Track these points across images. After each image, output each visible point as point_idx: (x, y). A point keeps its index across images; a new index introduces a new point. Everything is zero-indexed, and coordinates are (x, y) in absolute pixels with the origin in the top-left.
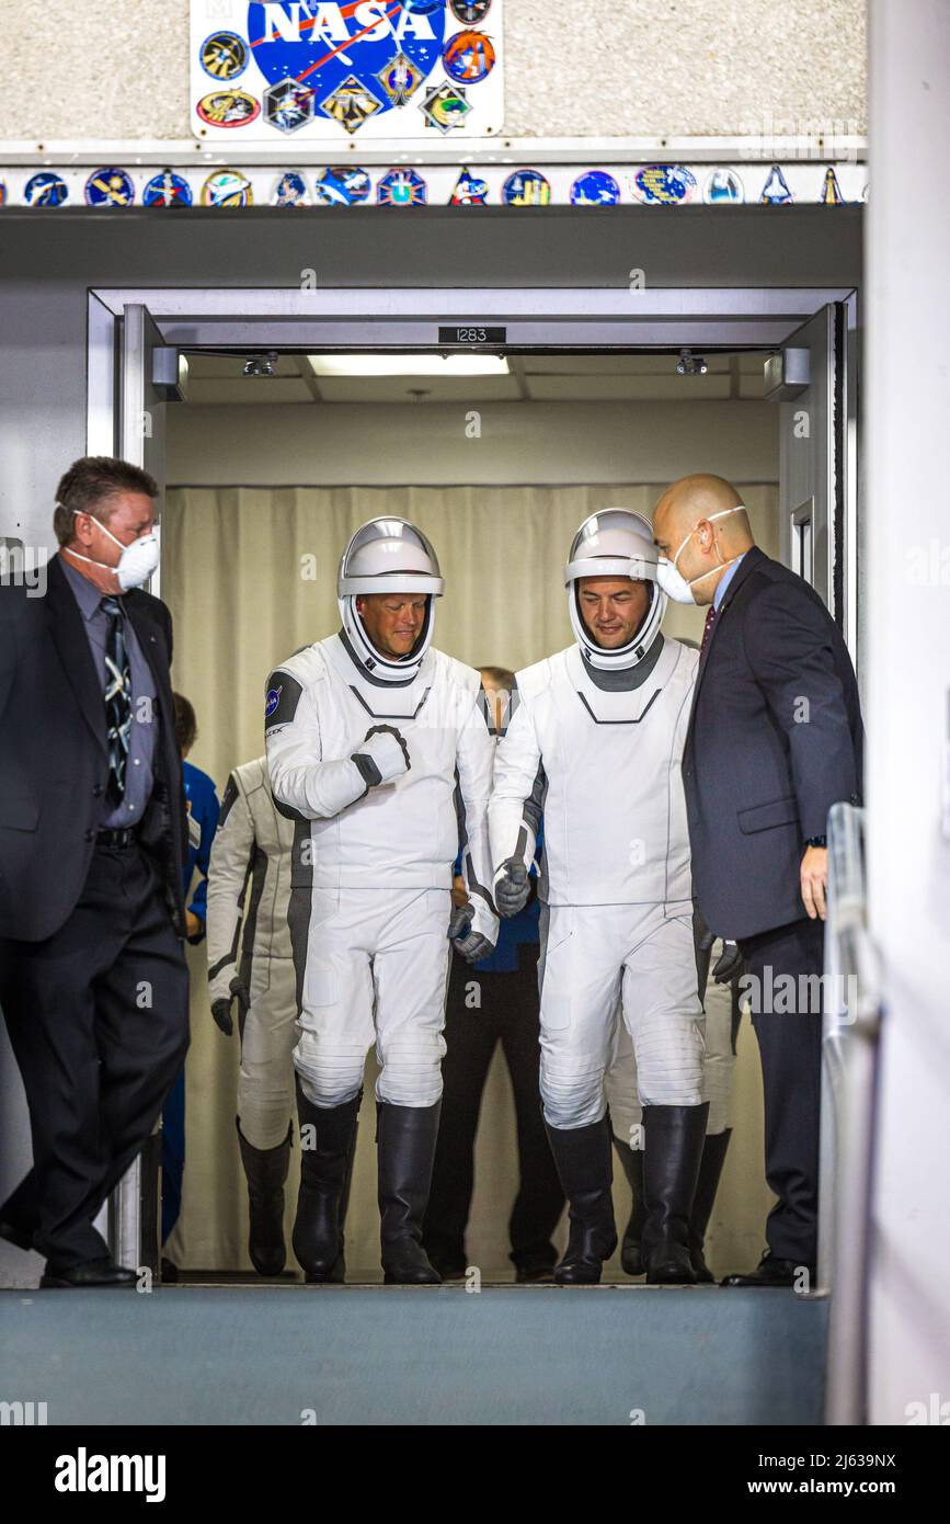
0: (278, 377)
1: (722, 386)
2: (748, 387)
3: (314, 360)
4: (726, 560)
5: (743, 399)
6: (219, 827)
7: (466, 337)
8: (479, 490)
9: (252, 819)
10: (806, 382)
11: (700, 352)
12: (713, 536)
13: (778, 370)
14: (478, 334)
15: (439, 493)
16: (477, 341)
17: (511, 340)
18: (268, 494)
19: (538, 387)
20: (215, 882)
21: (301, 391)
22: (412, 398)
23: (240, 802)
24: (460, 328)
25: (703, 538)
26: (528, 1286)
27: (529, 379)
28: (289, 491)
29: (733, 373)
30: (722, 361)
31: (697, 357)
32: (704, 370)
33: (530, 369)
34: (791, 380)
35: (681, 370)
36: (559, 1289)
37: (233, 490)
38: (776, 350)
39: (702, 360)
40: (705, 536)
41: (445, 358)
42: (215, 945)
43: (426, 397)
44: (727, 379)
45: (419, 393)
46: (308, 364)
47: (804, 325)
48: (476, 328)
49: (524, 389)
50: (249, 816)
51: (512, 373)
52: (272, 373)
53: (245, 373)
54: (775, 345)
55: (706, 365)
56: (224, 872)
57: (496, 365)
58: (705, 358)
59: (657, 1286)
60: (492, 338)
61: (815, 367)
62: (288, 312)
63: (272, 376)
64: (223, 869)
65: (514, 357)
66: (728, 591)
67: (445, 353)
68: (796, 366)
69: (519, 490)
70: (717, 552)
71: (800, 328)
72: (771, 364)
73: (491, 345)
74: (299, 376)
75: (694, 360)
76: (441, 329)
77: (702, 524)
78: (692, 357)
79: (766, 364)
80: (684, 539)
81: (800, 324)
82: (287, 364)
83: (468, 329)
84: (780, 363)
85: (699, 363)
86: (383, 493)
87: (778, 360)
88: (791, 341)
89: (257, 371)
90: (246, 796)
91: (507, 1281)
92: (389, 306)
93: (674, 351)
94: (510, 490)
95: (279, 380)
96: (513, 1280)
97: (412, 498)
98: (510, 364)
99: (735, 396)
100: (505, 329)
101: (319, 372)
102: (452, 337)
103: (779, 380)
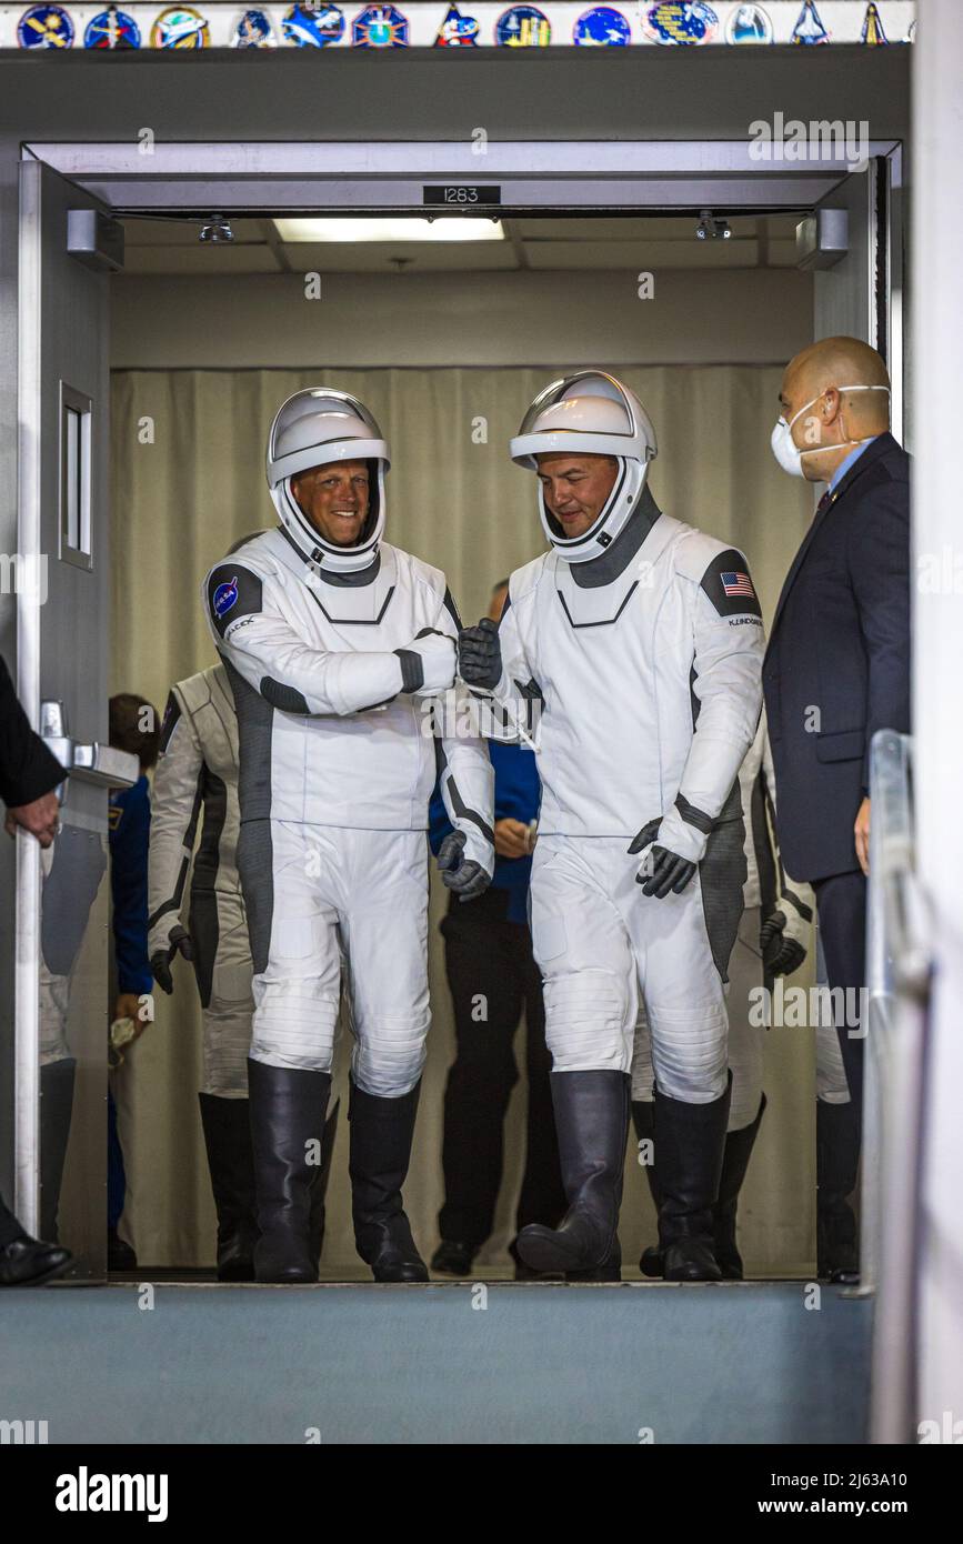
0: (238, 244)
1: (749, 254)
2: (778, 253)
3: (281, 224)
4: (849, 440)
5: (775, 267)
6: (160, 754)
7: (455, 198)
8: (470, 372)
9: (199, 741)
10: (846, 248)
11: (721, 214)
12: (838, 409)
13: (812, 235)
14: (469, 194)
15: (424, 376)
16: (468, 202)
17: (507, 200)
18: (227, 376)
19: (538, 255)
20: (159, 818)
21: (266, 259)
22: (394, 267)
23: (182, 723)
24: (448, 188)
25: (829, 409)
26: (529, 1283)
27: (528, 245)
28: (253, 374)
29: (761, 238)
30: (748, 225)
31: (719, 219)
32: (727, 234)
33: (527, 234)
34: (827, 246)
35: (701, 235)
36: (563, 1288)
37: (188, 374)
38: (810, 211)
39: (725, 223)
40: (830, 406)
41: (431, 222)
42: (156, 889)
43: (408, 267)
44: (754, 244)
45: (401, 261)
46: (274, 229)
47: (841, 183)
48: (466, 188)
49: (522, 256)
50: (194, 738)
51: (508, 238)
52: (232, 240)
53: (201, 240)
54: (811, 205)
55: (729, 228)
56: (167, 806)
57: (487, 230)
58: (729, 220)
59: (677, 1284)
60: (483, 198)
61: (854, 231)
62: (251, 169)
63: (232, 243)
64: (165, 802)
65: (509, 220)
66: (845, 478)
67: (430, 216)
68: (831, 231)
69: (516, 372)
70: (840, 426)
71: (838, 186)
72: (804, 228)
73: (484, 207)
74: (264, 243)
75: (716, 222)
76: (426, 189)
77: (830, 393)
78: (715, 219)
79: (799, 227)
80: (807, 403)
81: (837, 181)
82: (250, 228)
83: (457, 188)
84: (815, 227)
85: (722, 227)
86: (361, 375)
87: (812, 223)
88: (829, 201)
89: (215, 237)
90: (191, 715)
91: (504, 1277)
92: (367, 163)
93: (693, 212)
94: (505, 373)
95: (240, 247)
96: (511, 1277)
97: (393, 380)
98: (506, 229)
99: (763, 263)
100: (498, 188)
101: (286, 237)
102: (438, 199)
103: (812, 246)
